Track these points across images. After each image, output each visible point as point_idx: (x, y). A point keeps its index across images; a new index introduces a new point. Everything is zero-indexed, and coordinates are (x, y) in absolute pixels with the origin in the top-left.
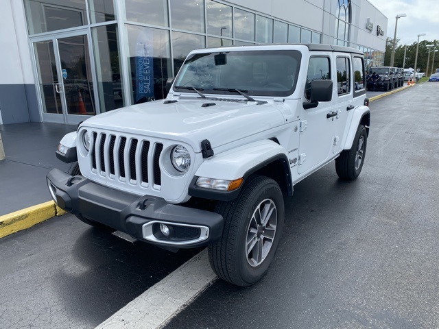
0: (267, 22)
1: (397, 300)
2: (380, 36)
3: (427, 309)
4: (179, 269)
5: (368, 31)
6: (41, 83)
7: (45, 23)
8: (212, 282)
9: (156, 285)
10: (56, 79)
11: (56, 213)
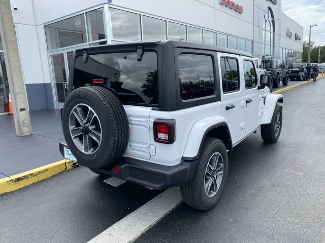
0: (211, 35)
1: (296, 224)
2: (298, 41)
3: (317, 230)
4: (147, 203)
5: (289, 37)
6: (55, 82)
7: (59, 41)
8: (169, 212)
9: (131, 214)
10: (65, 79)
11: (66, 168)
